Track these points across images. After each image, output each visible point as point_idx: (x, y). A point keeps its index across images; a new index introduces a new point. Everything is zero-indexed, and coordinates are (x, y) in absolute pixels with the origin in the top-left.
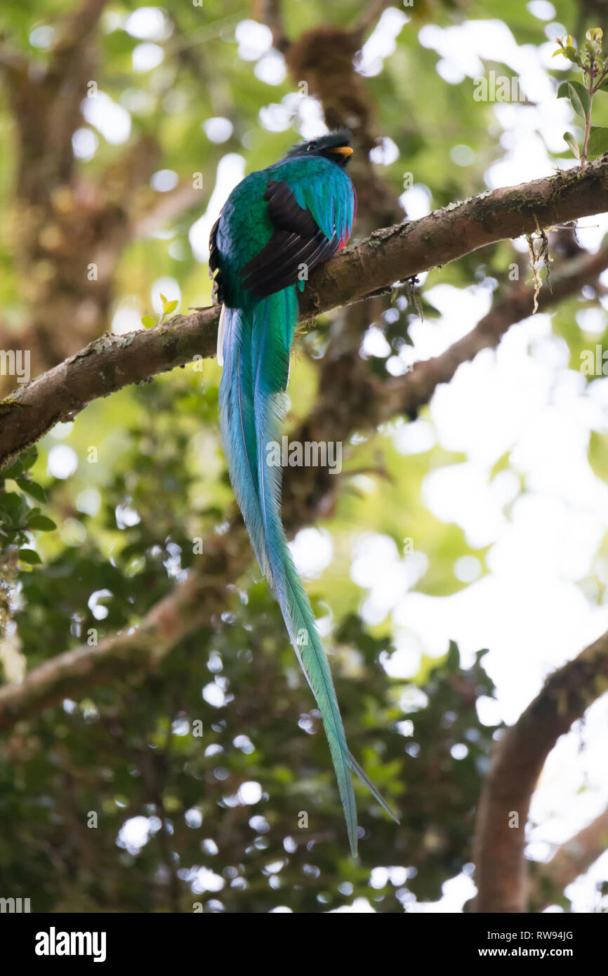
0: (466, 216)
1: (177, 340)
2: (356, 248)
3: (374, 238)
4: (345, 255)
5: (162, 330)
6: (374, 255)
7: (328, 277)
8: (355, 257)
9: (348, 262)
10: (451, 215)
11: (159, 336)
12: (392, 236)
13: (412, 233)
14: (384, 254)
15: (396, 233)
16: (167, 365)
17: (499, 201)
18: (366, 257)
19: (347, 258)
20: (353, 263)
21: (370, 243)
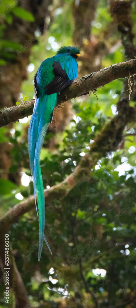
0: (109, 71)
1: (25, 109)
2: (78, 81)
3: (83, 78)
4: (74, 83)
5: (21, 106)
6: (83, 83)
7: (69, 90)
8: (77, 84)
9: (75, 85)
10: (105, 71)
11: (20, 108)
12: (88, 77)
13: (94, 76)
14: (86, 83)
15: (89, 77)
16: (23, 117)
17: (119, 67)
18: (81, 84)
19: (75, 84)
20: (77, 86)
21: (82, 80)
